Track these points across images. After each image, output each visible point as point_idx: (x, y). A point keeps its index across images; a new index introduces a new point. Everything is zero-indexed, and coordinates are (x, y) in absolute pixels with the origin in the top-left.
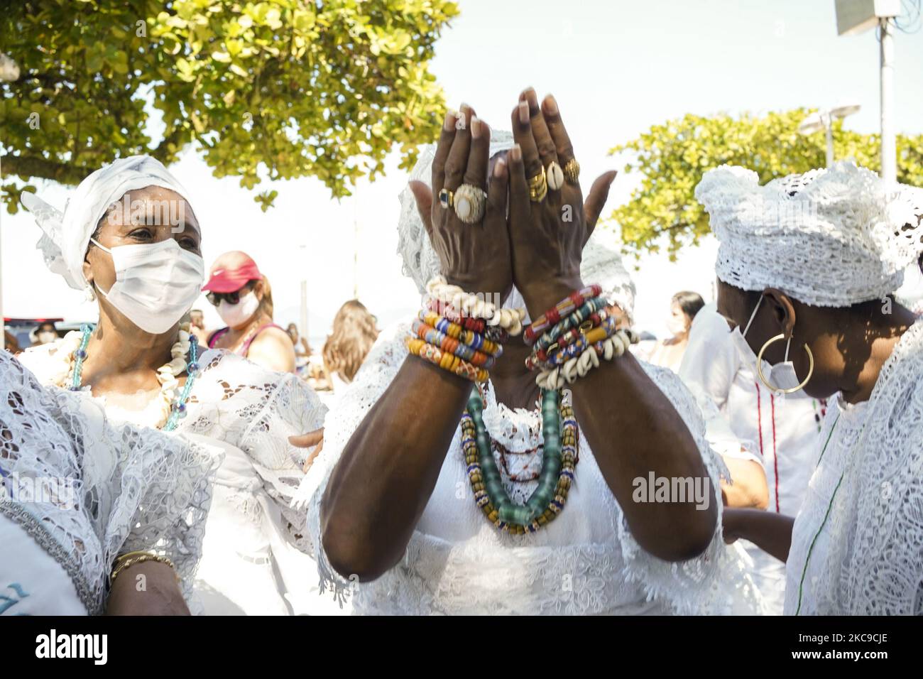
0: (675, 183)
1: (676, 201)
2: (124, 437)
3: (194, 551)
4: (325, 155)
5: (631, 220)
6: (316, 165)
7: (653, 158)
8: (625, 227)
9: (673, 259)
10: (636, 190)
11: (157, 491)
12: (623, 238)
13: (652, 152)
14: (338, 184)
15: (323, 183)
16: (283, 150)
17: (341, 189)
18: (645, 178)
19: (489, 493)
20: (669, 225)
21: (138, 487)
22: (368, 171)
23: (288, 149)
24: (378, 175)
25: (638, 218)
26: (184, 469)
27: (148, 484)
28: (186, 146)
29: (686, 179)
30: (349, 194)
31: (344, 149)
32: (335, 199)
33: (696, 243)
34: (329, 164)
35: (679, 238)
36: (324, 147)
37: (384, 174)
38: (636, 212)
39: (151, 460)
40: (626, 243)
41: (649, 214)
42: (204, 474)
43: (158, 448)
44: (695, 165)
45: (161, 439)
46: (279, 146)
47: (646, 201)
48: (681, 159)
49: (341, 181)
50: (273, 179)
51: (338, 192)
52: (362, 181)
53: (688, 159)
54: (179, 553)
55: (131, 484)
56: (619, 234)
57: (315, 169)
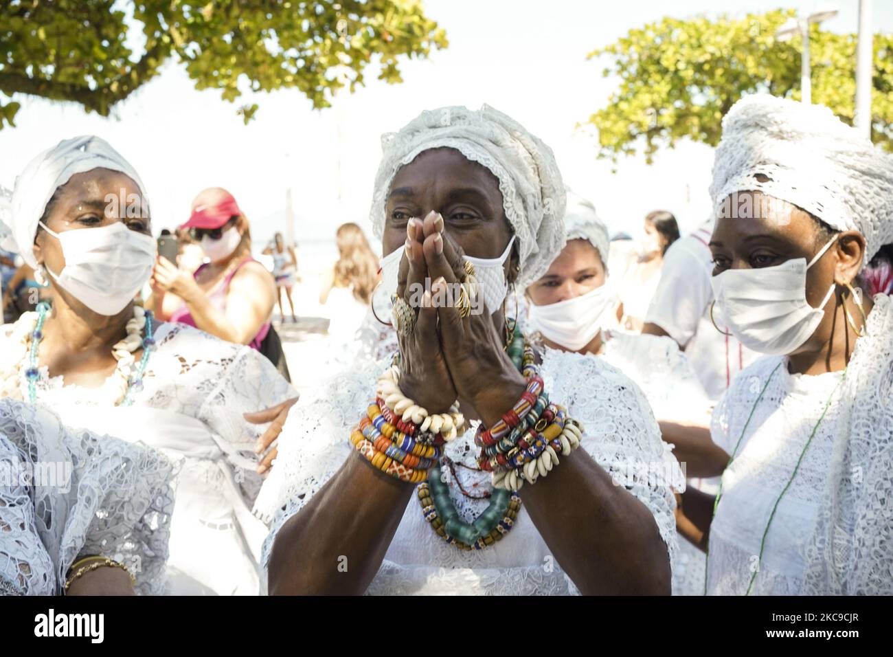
0: (652, 87)
1: (653, 105)
2: (83, 444)
3: (159, 554)
4: (304, 67)
5: (608, 124)
6: (297, 77)
7: (630, 62)
8: (603, 132)
9: (649, 162)
10: (614, 95)
11: (114, 498)
12: (601, 142)
13: (630, 56)
14: (318, 97)
15: (304, 95)
16: (263, 62)
17: (322, 100)
18: (623, 82)
19: (438, 507)
20: (645, 128)
21: (94, 496)
22: (347, 83)
23: (268, 60)
24: (358, 86)
25: (615, 122)
26: (143, 476)
27: (104, 492)
28: (167, 60)
29: (663, 83)
30: (330, 106)
31: (323, 60)
32: (316, 111)
33: (672, 146)
34: (309, 76)
35: (656, 140)
36: (305, 58)
37: (364, 85)
38: (613, 117)
39: (108, 468)
40: (603, 146)
41: (626, 119)
42: (163, 481)
43: (116, 455)
44: (672, 69)
45: (120, 446)
46: (259, 58)
47: (623, 106)
48: (658, 62)
49: (321, 93)
50: (255, 91)
51: (319, 103)
52: (343, 92)
53: (665, 63)
54: (146, 555)
55: (87, 493)
56: (596, 138)
57: (295, 82)
